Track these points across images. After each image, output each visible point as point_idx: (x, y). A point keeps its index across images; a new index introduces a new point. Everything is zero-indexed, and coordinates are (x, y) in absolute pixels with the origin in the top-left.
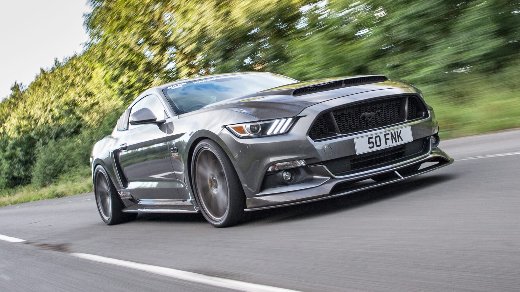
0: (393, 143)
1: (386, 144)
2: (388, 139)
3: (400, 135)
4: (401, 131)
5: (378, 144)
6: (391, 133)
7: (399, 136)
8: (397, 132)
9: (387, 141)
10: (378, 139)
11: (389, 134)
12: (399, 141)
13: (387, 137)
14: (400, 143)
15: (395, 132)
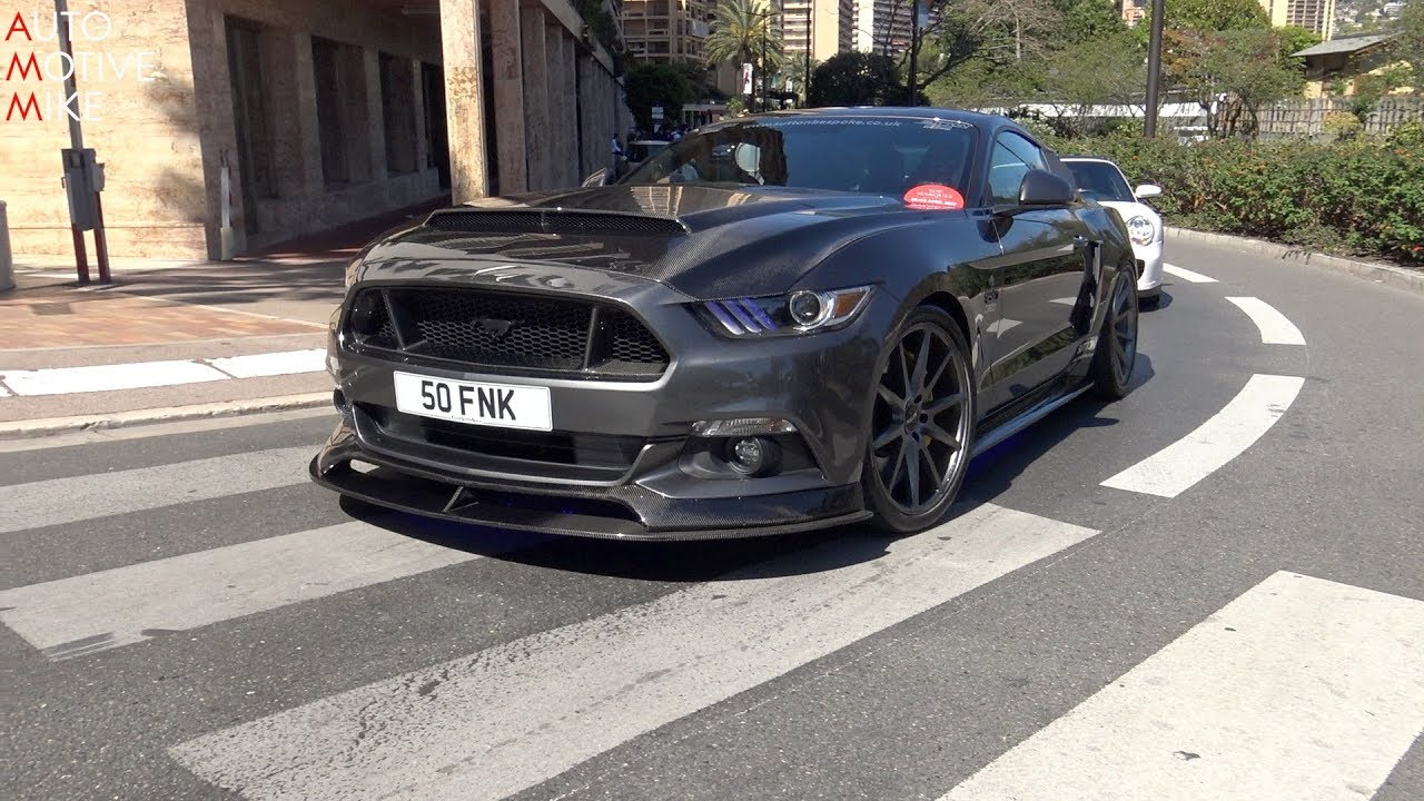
0: (482, 415)
1: (463, 413)
2: (470, 401)
3: (510, 404)
4: (511, 393)
5: (445, 405)
6: (480, 390)
7: (504, 405)
8: (499, 391)
9: (466, 405)
10: (443, 391)
11: (471, 389)
12: (502, 417)
13: (467, 395)
14: (505, 422)
15: (491, 391)
